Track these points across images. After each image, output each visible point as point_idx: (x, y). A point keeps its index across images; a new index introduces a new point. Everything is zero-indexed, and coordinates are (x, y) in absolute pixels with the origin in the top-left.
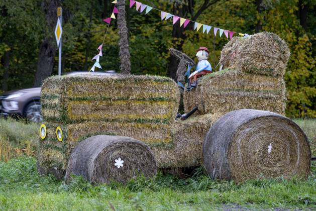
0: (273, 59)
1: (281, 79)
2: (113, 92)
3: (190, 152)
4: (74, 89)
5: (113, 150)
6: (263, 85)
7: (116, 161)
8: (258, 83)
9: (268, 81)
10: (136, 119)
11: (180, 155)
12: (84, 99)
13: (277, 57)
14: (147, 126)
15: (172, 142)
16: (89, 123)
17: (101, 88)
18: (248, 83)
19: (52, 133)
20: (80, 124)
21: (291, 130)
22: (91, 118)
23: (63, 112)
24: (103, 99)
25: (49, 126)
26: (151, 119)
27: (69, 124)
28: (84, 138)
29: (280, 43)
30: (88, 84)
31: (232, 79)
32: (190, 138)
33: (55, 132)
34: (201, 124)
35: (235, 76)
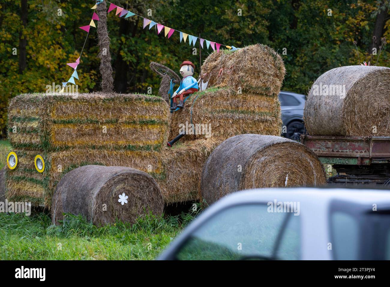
0: (269, 75)
1: (276, 99)
2: (101, 113)
3: (183, 184)
4: (57, 109)
5: (116, 184)
6: (258, 106)
7: (120, 196)
8: (253, 103)
9: (264, 102)
10: (126, 146)
11: (173, 188)
12: (69, 122)
13: (272, 73)
14: (137, 154)
15: (163, 173)
16: (74, 151)
17: (88, 109)
18: (243, 104)
19: (27, 163)
20: (64, 152)
21: (308, 159)
22: (76, 144)
23: (46, 137)
24: (89, 122)
25: (22, 154)
26: (141, 146)
27: (52, 151)
28: (69, 169)
29: (275, 58)
30: (73, 104)
31: (225, 99)
32: (183, 168)
33: (32, 162)
34: (195, 152)
35: (229, 96)
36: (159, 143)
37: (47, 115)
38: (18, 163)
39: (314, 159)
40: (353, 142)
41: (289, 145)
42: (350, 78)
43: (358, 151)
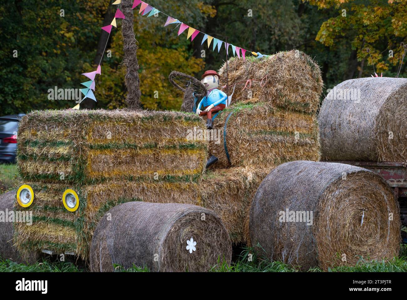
0: (308, 88)
1: (315, 118)
4: (94, 131)
5: (183, 226)
6: (297, 126)
8: (291, 122)
9: (302, 121)
10: (165, 177)
12: (107, 147)
13: (310, 86)
14: (176, 187)
16: (111, 184)
17: (125, 130)
18: (281, 123)
19: (50, 199)
20: (100, 185)
21: (382, 192)
22: (113, 175)
23: (80, 167)
24: (127, 146)
25: (39, 188)
26: (181, 177)
27: (87, 185)
28: (105, 206)
29: (313, 67)
30: (110, 124)
31: (263, 118)
32: (223, 203)
33: (56, 198)
34: (236, 183)
35: (267, 113)
36: (198, 172)
37: (83, 138)
38: (35, 199)
39: (388, 192)
40: (387, 169)
41: (364, 174)
42: (381, 92)
43: (394, 180)
